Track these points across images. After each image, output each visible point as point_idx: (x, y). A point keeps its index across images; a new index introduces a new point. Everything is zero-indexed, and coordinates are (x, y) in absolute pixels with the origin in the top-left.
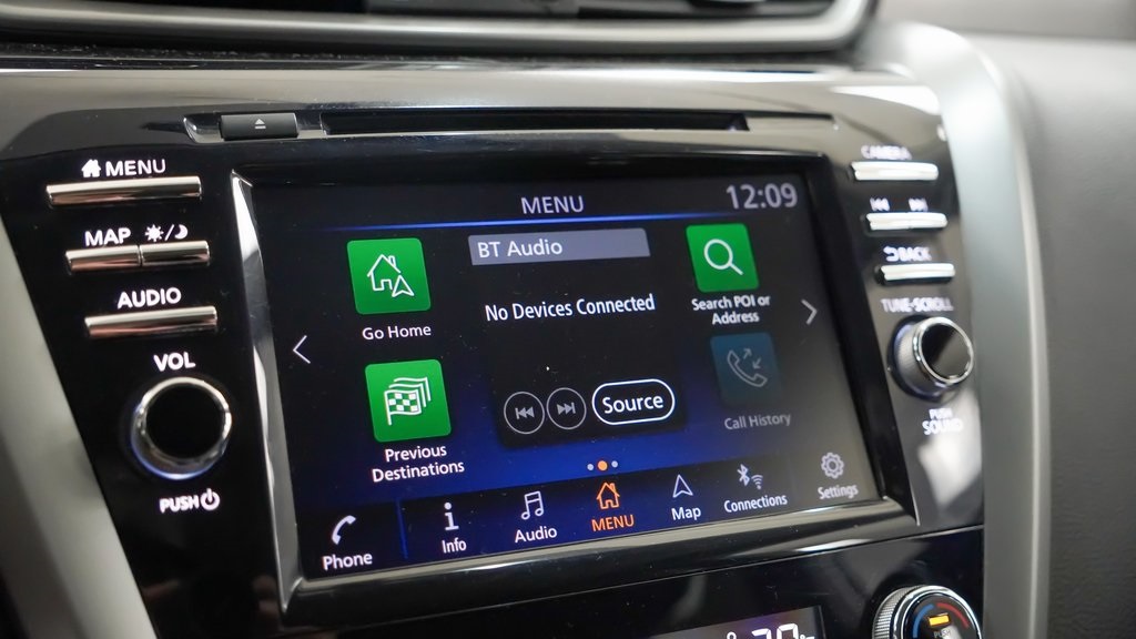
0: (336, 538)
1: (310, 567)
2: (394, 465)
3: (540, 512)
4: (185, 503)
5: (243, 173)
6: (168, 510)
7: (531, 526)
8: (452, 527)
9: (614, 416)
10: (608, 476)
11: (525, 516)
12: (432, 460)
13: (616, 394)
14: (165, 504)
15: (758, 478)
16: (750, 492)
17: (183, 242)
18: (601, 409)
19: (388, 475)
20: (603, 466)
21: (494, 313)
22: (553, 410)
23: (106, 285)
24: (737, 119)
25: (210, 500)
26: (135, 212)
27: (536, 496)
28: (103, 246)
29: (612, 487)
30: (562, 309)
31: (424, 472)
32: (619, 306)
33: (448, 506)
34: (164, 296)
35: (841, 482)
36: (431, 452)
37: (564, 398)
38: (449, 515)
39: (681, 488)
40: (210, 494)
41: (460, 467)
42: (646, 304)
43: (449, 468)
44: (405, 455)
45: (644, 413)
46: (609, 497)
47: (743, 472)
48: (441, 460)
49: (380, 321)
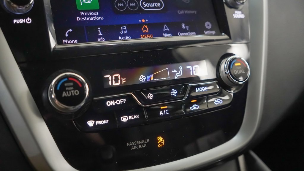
0: (67, 35)
2: (83, 16)
3: (126, 32)
4: (21, 21)
6: (16, 23)
7: (123, 35)
8: (100, 34)
9: (146, 8)
10: (145, 24)
11: (122, 33)
12: (94, 16)
14: (15, 21)
15: (187, 27)
16: (185, 31)
18: (143, 5)
19: (82, 19)
20: (143, 21)
22: (129, 5)
25: (29, 21)
27: (125, 28)
29: (146, 27)
31: (92, 19)
33: (99, 28)
35: (211, 30)
36: (94, 14)
37: (132, 2)
38: (100, 31)
39: (166, 28)
40: (28, 19)
41: (102, 18)
43: (99, 18)
44: (86, 14)
45: (155, 7)
46: (145, 29)
47: (183, 25)
48: (97, 16)
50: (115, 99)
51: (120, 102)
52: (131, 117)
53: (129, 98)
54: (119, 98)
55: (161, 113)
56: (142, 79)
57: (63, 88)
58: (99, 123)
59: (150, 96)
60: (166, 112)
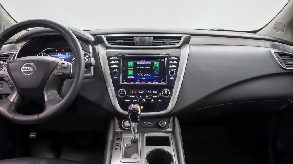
0: (124, 81)
1: (123, 83)
2: (129, 77)
4: (115, 78)
5: (122, 58)
7: (138, 82)
8: (132, 81)
10: (144, 79)
13: (146, 74)
16: (155, 82)
17: (117, 62)
18: (144, 75)
21: (138, 68)
23: (112, 64)
24: (160, 54)
25: (117, 78)
26: (115, 60)
27: (138, 80)
28: (113, 62)
30: (143, 68)
31: (131, 78)
32: (147, 68)
34: (116, 65)
35: (163, 82)
36: (132, 76)
37: (142, 74)
39: (149, 81)
42: (150, 68)
43: (133, 78)
45: (148, 75)
46: (144, 81)
47: (155, 80)
49: (130, 68)
50: (132, 96)
51: (133, 97)
52: (135, 101)
53: (135, 96)
54: (133, 96)
55: (143, 101)
56: (140, 92)
57: (120, 92)
58: (128, 101)
59: (141, 97)
60: (144, 101)
